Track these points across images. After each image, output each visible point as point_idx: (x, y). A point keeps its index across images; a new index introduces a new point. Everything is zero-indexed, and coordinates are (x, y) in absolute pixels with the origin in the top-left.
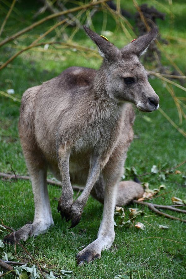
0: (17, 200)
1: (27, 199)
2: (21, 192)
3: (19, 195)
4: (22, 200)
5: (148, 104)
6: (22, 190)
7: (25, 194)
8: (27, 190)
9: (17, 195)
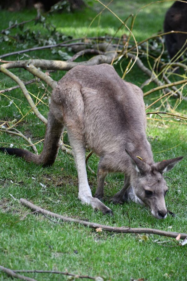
0: (123, 259)
1: (131, 258)
2: (126, 251)
3: (124, 253)
4: (127, 258)
5: (157, 214)
6: (127, 248)
7: (129, 253)
8: (131, 249)
9: (122, 253)
